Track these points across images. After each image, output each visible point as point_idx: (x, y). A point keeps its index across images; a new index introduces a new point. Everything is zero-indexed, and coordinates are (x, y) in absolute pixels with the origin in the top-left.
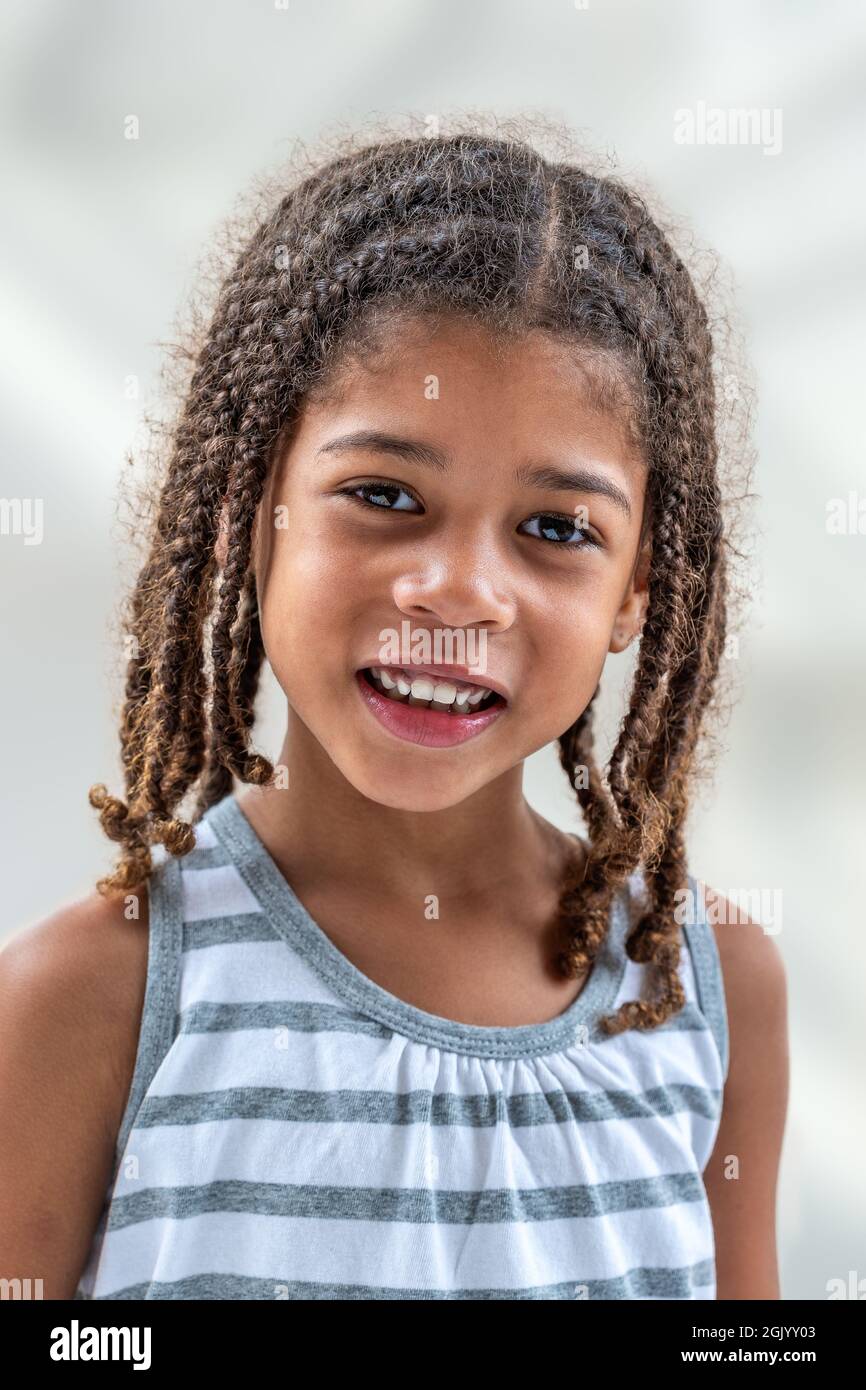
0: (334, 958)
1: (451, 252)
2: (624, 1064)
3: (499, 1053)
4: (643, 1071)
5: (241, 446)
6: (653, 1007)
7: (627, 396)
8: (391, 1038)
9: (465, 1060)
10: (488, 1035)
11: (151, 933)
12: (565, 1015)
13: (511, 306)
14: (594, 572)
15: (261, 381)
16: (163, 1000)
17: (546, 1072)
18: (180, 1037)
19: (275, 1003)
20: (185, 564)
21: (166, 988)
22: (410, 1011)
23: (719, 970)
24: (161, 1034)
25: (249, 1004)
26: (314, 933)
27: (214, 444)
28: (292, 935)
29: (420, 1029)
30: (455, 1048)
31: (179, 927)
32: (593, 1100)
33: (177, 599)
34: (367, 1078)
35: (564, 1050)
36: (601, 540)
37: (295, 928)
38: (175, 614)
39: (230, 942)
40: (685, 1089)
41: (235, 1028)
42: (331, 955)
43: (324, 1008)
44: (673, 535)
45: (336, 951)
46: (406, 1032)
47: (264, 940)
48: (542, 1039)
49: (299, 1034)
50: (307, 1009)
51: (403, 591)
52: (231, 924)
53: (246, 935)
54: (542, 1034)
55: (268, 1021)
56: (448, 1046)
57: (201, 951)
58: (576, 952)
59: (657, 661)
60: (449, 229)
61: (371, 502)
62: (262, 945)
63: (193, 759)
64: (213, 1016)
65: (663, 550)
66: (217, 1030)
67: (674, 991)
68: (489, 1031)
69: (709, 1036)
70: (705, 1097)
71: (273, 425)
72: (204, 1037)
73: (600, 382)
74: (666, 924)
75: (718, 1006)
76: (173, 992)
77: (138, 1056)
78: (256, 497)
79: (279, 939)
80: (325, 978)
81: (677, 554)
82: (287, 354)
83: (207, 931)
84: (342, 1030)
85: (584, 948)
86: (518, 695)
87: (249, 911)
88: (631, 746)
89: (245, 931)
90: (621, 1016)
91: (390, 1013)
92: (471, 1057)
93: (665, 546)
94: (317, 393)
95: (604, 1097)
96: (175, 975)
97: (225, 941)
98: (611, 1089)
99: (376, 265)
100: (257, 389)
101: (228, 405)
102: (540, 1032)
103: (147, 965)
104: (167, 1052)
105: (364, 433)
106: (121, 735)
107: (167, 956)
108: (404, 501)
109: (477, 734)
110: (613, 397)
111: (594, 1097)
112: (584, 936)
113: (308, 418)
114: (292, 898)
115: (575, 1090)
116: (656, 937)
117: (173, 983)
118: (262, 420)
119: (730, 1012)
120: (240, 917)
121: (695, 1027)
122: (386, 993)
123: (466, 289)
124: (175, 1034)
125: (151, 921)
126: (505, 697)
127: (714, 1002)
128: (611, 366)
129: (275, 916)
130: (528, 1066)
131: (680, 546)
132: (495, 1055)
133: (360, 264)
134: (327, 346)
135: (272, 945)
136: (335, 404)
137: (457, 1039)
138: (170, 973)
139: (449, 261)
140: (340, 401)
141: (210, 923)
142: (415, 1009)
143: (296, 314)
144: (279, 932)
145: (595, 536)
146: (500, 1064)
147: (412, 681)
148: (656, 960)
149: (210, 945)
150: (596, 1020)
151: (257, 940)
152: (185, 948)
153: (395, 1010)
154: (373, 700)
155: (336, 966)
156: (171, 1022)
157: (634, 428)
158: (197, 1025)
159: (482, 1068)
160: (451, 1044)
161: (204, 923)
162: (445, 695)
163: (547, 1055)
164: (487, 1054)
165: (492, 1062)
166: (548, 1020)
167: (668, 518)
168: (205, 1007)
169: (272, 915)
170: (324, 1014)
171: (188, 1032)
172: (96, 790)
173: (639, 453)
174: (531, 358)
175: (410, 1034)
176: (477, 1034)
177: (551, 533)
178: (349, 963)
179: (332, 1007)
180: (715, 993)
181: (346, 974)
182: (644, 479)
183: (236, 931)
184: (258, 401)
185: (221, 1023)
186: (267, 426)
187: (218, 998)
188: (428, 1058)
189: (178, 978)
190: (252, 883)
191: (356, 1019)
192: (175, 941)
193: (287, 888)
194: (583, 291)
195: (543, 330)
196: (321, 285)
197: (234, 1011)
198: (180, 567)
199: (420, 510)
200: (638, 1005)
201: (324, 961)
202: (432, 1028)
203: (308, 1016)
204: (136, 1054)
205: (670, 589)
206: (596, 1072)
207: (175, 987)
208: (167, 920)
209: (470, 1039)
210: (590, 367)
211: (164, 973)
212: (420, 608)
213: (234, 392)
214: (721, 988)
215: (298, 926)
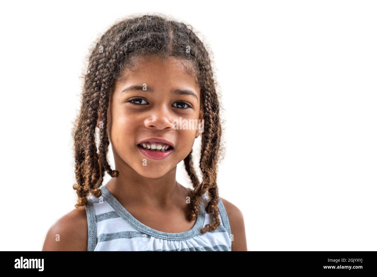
0: (134, 220)
1: (149, 40)
2: (207, 240)
3: (177, 239)
4: (212, 242)
5: (102, 94)
6: (213, 225)
7: (194, 71)
8: (150, 238)
9: (169, 241)
10: (174, 235)
11: (88, 219)
12: (192, 229)
13: (165, 51)
14: (191, 115)
15: (105, 78)
16: (93, 235)
17: (189, 243)
18: (98, 243)
19: (121, 232)
20: (91, 126)
21: (93, 231)
22: (154, 231)
23: (227, 217)
24: (93, 243)
25: (114, 233)
26: (128, 214)
27: (95, 95)
28: (123, 215)
29: (157, 235)
30: (166, 239)
31: (94, 217)
32: (201, 249)
33: (90, 134)
34: (146, 248)
35: (193, 237)
36: (192, 106)
37: (124, 214)
38: (90, 138)
39: (108, 219)
40: (222, 246)
41: (111, 240)
42: (133, 219)
43: (133, 232)
44: (208, 105)
45: (134, 218)
46: (154, 236)
47: (116, 217)
48: (187, 235)
49: (127, 239)
50: (129, 233)
51: (147, 123)
52: (107, 214)
53: (111, 217)
54: (187, 234)
55: (119, 237)
56: (165, 239)
57: (101, 222)
58: (193, 214)
59: (208, 136)
60: (148, 35)
61: (135, 103)
62: (116, 219)
63: (98, 174)
64: (105, 237)
65: (206, 109)
66: (107, 240)
67: (218, 221)
68: (174, 234)
69: (227, 233)
70: (227, 248)
71: (109, 88)
72: (104, 242)
73: (188, 68)
74: (215, 203)
75: (228, 226)
76: (95, 232)
77: (88, 249)
78: (107, 106)
79: (120, 217)
80: (132, 225)
81: (210, 109)
82: (111, 70)
83: (102, 217)
84: (138, 237)
85: (195, 213)
86: (176, 146)
87: (111, 211)
88: (204, 158)
89: (111, 216)
90: (205, 228)
91: (149, 232)
92: (170, 240)
93: (207, 108)
94: (119, 79)
95: (204, 248)
96: (95, 228)
97: (106, 219)
98: (205, 246)
99: (131, 46)
100: (104, 80)
101: (97, 85)
102: (186, 233)
103: (88, 226)
104: (95, 247)
105: (132, 86)
106: (75, 171)
107: (92, 224)
108: (143, 102)
109: (168, 156)
110: (191, 71)
111: (201, 248)
112: (194, 210)
113: (117, 85)
114: (122, 207)
115: (196, 247)
116: (213, 206)
117: (95, 230)
118: (106, 87)
119: (231, 227)
120: (109, 212)
121: (223, 231)
122: (148, 227)
123: (154, 48)
124: (97, 243)
125: (87, 216)
126: (173, 147)
127: (227, 225)
128: (190, 64)
129: (118, 211)
130: (184, 242)
131: (210, 107)
132: (176, 240)
133: (127, 46)
134: (121, 66)
135: (118, 218)
136: (124, 81)
137: (166, 237)
138: (94, 228)
139: (149, 42)
140: (125, 80)
141: (102, 215)
142: (155, 230)
143: (112, 60)
144: (120, 215)
145: (190, 106)
146: (178, 242)
147: (151, 145)
148: (213, 213)
149: (103, 220)
150: (200, 230)
151: (114, 218)
152: (97, 222)
153: (151, 231)
154: (142, 150)
155: (135, 222)
156: (95, 240)
157: (196, 79)
158: (102, 240)
159: (173, 243)
160: (165, 238)
161: (100, 215)
162: (160, 147)
163: (189, 239)
164: (174, 240)
165: (176, 241)
166: (188, 231)
167: (206, 101)
168: (103, 235)
169: (117, 211)
170: (133, 234)
171: (100, 241)
172: (75, 185)
173: (198, 85)
174: (171, 63)
175: (155, 236)
176: (171, 235)
177: (180, 106)
178: (138, 221)
179: (135, 232)
180: (227, 223)
181: (138, 223)
182: (200, 92)
183: (109, 216)
184: (104, 83)
185: (108, 239)
186: (108, 89)
187: (106, 232)
188: (160, 241)
189: (96, 229)
190: (111, 204)
191: (141, 234)
192: (94, 220)
193: (120, 204)
194: (181, 47)
195: (173, 57)
196: (117, 52)
197: (111, 235)
198: (90, 126)
199: (148, 103)
200: (209, 225)
201: (131, 221)
202: (160, 234)
203: (129, 234)
204: (87, 248)
205: (209, 118)
206: (201, 242)
207: (95, 231)
208: (91, 215)
209: (170, 236)
210: (185, 64)
211: (92, 228)
212: (152, 126)
213: (98, 82)
214: (228, 222)
215: (124, 213)
